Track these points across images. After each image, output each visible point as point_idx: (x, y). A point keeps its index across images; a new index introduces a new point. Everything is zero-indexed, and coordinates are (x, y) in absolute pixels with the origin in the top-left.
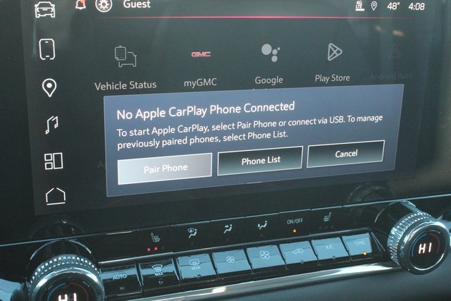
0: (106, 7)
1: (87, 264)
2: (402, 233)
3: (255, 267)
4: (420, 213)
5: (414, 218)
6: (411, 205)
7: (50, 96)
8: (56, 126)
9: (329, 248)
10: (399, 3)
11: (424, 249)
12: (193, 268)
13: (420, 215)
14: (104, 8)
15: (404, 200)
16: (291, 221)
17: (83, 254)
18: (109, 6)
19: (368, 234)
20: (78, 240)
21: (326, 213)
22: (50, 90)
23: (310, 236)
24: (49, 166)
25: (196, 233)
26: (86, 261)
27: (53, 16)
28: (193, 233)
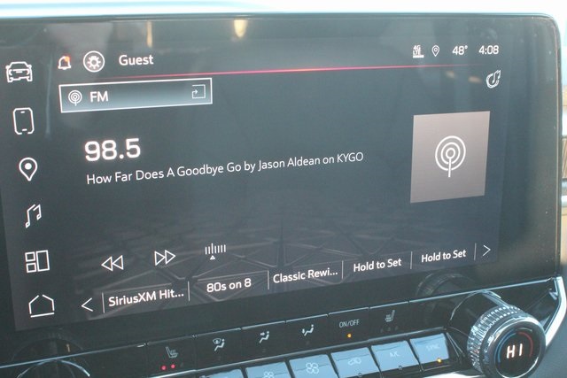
0: (97, 65)
2: (485, 333)
4: (506, 307)
5: (499, 314)
6: (495, 297)
7: (29, 180)
8: (39, 217)
9: (393, 355)
10: (466, 47)
11: (513, 352)
13: (506, 309)
14: (94, 66)
15: (486, 291)
16: (344, 324)
18: (101, 65)
19: (442, 335)
20: (77, 360)
21: (388, 311)
22: (29, 172)
23: (369, 340)
24: (32, 268)
25: (223, 344)
27: (30, 79)
28: (220, 344)
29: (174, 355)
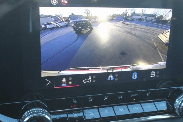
1: (46, 112)
2: (181, 101)
3: (117, 114)
9: (149, 107)
12: (91, 115)
14: (55, 3)
15: (181, 87)
16: (133, 95)
17: (44, 107)
18: (57, 2)
19: (165, 101)
20: (42, 102)
21: (148, 92)
23: (141, 102)
25: (92, 99)
26: (45, 111)
29: (75, 102)
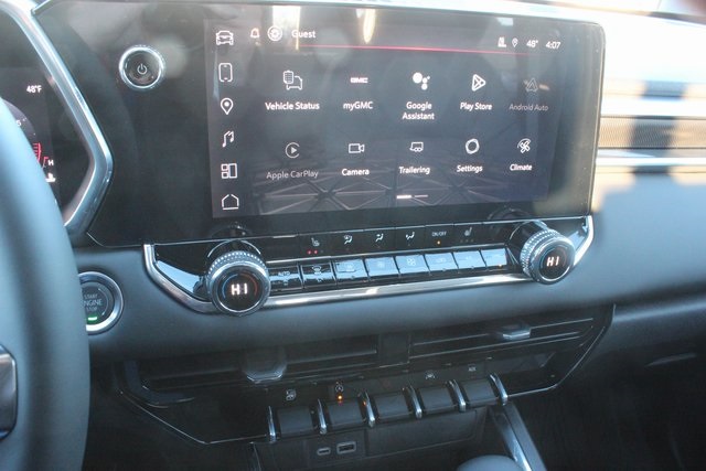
0: (278, 36)
2: (534, 247)
3: (402, 272)
4: (549, 230)
5: (543, 235)
6: (543, 225)
7: (227, 114)
8: (232, 140)
9: (469, 260)
10: (537, 41)
11: (552, 262)
13: (549, 232)
14: (275, 37)
15: (537, 220)
16: (436, 234)
19: (504, 250)
20: (248, 240)
21: (467, 228)
22: (227, 109)
23: (452, 248)
24: (225, 175)
25: (351, 240)
27: (231, 43)
28: (348, 240)
29: (317, 244)
